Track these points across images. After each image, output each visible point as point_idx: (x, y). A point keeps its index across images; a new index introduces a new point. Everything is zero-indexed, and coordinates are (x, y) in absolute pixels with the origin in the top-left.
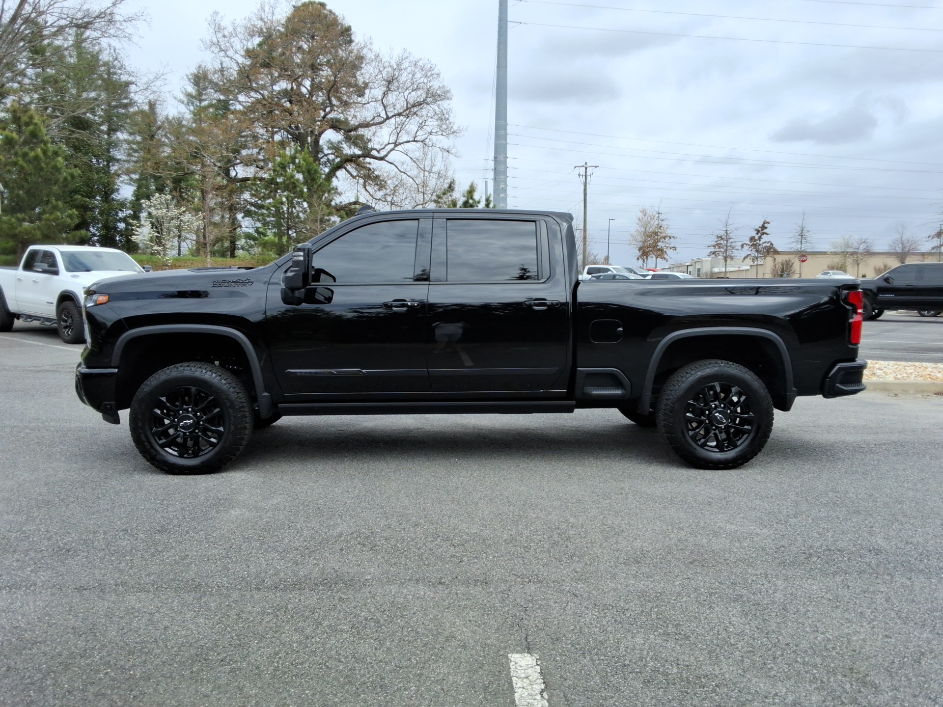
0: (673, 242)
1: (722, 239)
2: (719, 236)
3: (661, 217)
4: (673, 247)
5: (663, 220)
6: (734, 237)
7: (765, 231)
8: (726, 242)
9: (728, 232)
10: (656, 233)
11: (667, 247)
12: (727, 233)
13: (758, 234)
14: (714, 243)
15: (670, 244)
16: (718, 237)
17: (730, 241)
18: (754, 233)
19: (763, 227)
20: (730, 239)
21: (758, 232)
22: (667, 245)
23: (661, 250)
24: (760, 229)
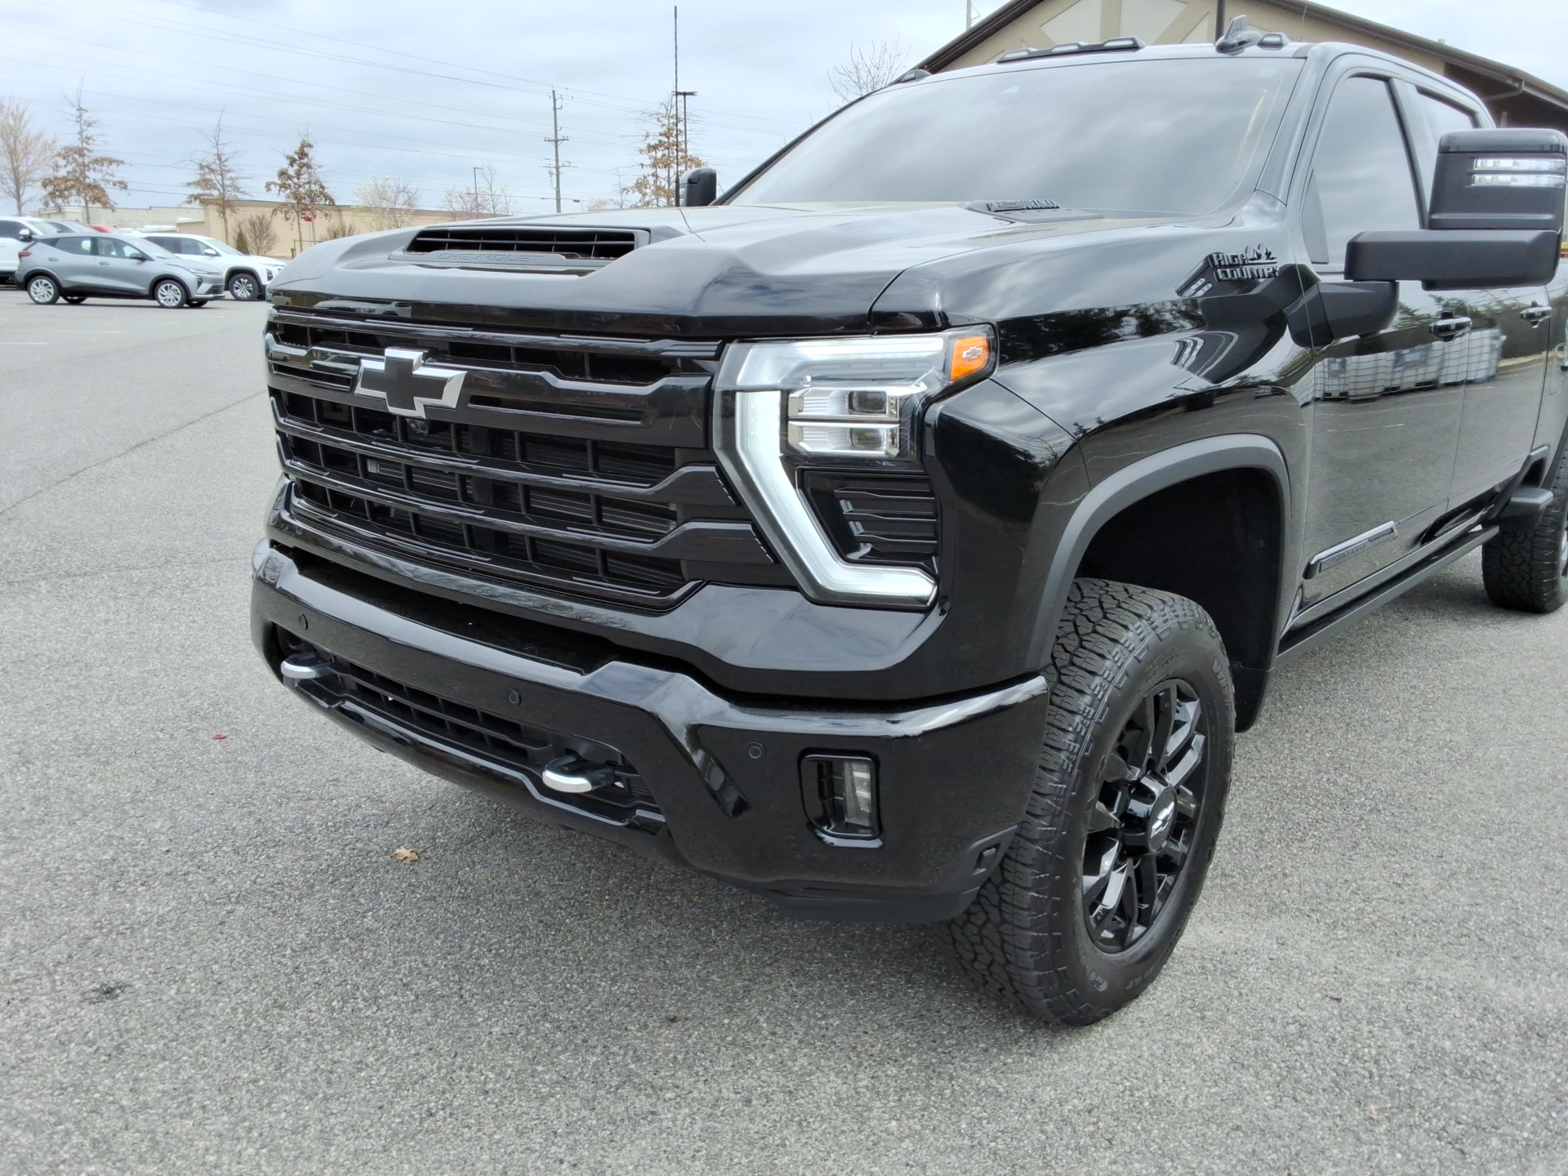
0: (119, 173)
1: (212, 171)
2: (204, 164)
3: (86, 116)
4: (120, 183)
5: (89, 125)
6: (235, 168)
7: (305, 161)
8: (219, 177)
9: (223, 158)
10: (80, 152)
11: (108, 181)
12: (220, 159)
13: (292, 165)
14: (196, 178)
15: (112, 175)
16: (202, 167)
17: (228, 175)
18: (285, 164)
19: (302, 154)
20: (229, 171)
21: (292, 162)
22: (108, 177)
23: (94, 187)
24: (296, 157)
